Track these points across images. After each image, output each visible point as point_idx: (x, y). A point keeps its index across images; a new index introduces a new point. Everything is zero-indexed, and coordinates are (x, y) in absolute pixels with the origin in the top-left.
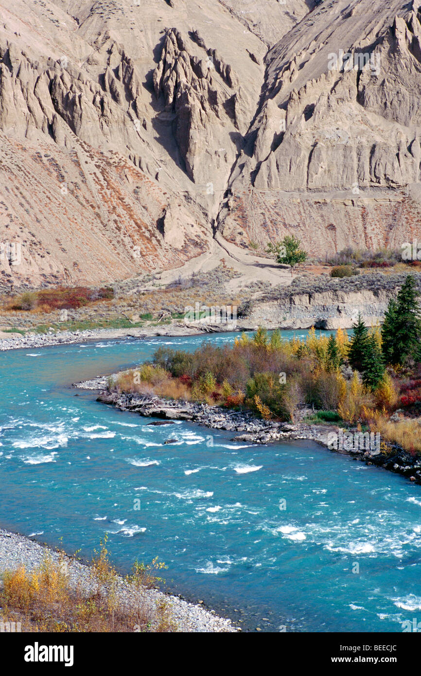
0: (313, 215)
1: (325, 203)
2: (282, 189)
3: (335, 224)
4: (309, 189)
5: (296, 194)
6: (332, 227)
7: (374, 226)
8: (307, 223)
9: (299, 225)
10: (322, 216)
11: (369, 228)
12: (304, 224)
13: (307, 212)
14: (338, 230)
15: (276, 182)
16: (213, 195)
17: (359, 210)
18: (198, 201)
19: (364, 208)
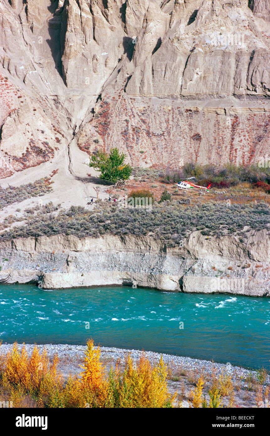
0: (181, 123)
1: (197, 111)
2: (155, 95)
3: (201, 134)
4: (183, 96)
5: (169, 101)
6: (197, 137)
7: (242, 138)
8: (172, 132)
9: (163, 134)
10: (190, 125)
11: (237, 139)
12: (169, 133)
13: (175, 120)
14: (204, 140)
15: (149, 87)
16: (82, 100)
17: (229, 122)
18: (66, 105)
19: (236, 117)
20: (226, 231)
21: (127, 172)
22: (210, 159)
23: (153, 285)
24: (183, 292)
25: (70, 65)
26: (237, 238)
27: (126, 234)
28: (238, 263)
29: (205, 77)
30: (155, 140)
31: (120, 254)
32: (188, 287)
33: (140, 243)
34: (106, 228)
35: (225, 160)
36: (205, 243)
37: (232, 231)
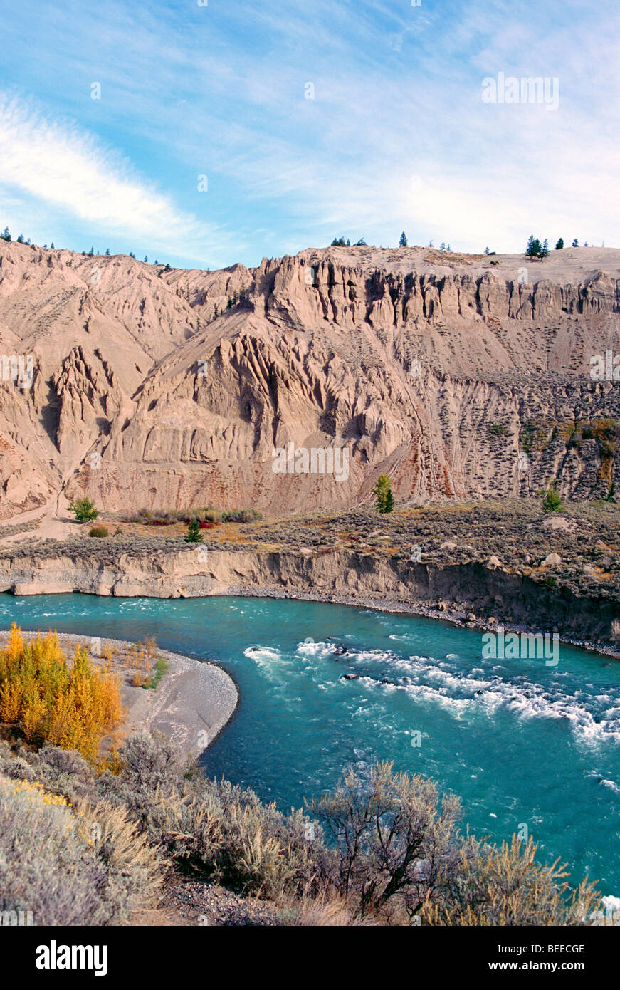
0: (142, 480)
1: (155, 472)
2: (124, 460)
3: (156, 488)
4: (145, 461)
5: (134, 464)
6: (154, 490)
7: (186, 490)
8: (135, 487)
9: (128, 488)
10: (149, 481)
11: (182, 491)
12: (133, 487)
13: (138, 478)
14: (158, 493)
15: (120, 454)
16: (71, 463)
17: (178, 478)
18: (58, 467)
19: (182, 476)
20: (145, 554)
21: (94, 515)
22: (161, 505)
23: (93, 592)
24: (114, 596)
25: (63, 437)
26: (153, 558)
27: (76, 556)
28: (153, 575)
29: (161, 448)
30: (122, 491)
31: (72, 570)
32: (117, 594)
33: (86, 562)
34: (63, 552)
35: (173, 506)
36: (131, 562)
37: (150, 553)
